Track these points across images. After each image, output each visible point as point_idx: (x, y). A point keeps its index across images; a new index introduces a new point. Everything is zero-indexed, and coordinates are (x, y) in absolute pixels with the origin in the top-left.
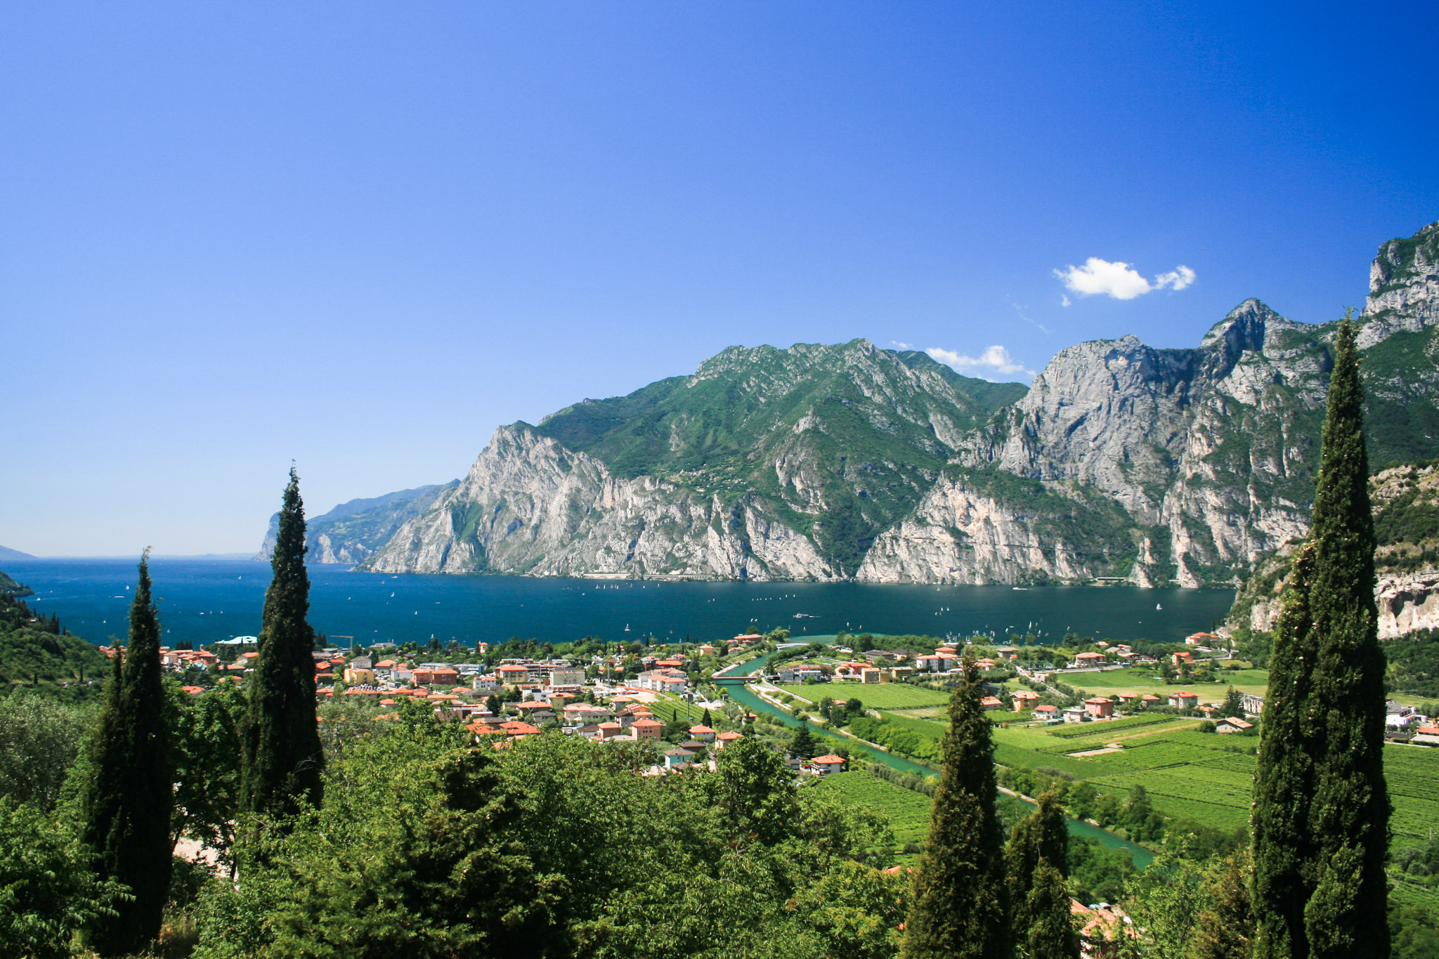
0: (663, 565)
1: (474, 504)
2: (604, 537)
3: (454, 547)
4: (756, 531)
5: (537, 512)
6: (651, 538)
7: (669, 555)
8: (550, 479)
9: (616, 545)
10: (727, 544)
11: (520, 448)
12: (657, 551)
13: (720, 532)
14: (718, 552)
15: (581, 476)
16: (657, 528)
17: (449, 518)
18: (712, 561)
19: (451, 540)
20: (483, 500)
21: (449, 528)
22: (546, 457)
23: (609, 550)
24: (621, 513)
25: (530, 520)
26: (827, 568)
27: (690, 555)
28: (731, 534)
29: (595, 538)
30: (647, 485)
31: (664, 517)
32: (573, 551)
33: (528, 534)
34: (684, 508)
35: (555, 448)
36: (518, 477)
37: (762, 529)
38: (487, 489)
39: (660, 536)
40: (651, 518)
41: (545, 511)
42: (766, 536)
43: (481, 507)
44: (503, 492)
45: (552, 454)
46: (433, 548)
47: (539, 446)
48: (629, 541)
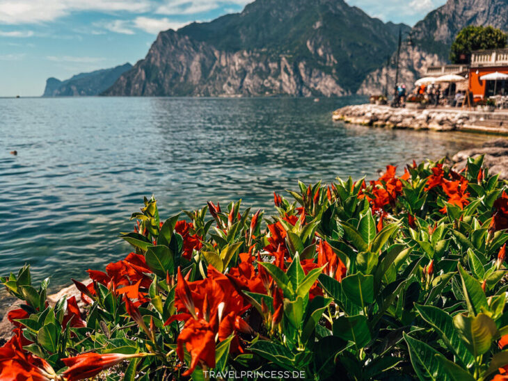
0: (260, 90)
1: (154, 66)
2: (225, 79)
3: (148, 85)
4: (305, 73)
5: (185, 69)
6: (251, 78)
7: (263, 86)
8: (189, 54)
9: (233, 82)
10: (292, 80)
11: (172, 41)
12: (255, 84)
13: (289, 74)
14: (288, 84)
15: (205, 53)
16: (254, 74)
17: (143, 72)
18: (286, 89)
19: (145, 82)
20: (158, 64)
21: (143, 76)
22: (187, 45)
23: (229, 84)
24: (232, 68)
25: (182, 73)
26: (342, 90)
27: (273, 85)
28: (294, 75)
29: (220, 79)
30: (245, 54)
31: (257, 68)
32: (210, 85)
33: (182, 79)
34: (266, 64)
35: (191, 40)
36: (174, 53)
37: (308, 72)
38: (159, 60)
39: (256, 77)
40: (251, 70)
41: (188, 69)
42: (310, 76)
43: (157, 67)
44: (167, 61)
45: (189, 42)
46: (137, 86)
47: (182, 40)
48: (240, 80)
